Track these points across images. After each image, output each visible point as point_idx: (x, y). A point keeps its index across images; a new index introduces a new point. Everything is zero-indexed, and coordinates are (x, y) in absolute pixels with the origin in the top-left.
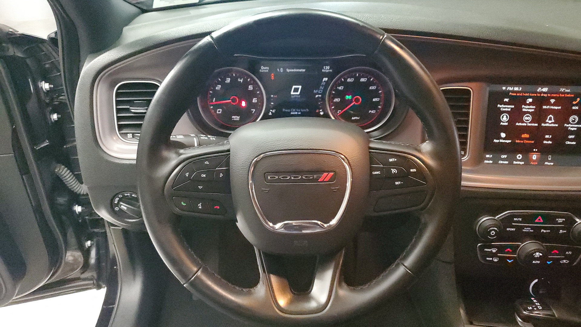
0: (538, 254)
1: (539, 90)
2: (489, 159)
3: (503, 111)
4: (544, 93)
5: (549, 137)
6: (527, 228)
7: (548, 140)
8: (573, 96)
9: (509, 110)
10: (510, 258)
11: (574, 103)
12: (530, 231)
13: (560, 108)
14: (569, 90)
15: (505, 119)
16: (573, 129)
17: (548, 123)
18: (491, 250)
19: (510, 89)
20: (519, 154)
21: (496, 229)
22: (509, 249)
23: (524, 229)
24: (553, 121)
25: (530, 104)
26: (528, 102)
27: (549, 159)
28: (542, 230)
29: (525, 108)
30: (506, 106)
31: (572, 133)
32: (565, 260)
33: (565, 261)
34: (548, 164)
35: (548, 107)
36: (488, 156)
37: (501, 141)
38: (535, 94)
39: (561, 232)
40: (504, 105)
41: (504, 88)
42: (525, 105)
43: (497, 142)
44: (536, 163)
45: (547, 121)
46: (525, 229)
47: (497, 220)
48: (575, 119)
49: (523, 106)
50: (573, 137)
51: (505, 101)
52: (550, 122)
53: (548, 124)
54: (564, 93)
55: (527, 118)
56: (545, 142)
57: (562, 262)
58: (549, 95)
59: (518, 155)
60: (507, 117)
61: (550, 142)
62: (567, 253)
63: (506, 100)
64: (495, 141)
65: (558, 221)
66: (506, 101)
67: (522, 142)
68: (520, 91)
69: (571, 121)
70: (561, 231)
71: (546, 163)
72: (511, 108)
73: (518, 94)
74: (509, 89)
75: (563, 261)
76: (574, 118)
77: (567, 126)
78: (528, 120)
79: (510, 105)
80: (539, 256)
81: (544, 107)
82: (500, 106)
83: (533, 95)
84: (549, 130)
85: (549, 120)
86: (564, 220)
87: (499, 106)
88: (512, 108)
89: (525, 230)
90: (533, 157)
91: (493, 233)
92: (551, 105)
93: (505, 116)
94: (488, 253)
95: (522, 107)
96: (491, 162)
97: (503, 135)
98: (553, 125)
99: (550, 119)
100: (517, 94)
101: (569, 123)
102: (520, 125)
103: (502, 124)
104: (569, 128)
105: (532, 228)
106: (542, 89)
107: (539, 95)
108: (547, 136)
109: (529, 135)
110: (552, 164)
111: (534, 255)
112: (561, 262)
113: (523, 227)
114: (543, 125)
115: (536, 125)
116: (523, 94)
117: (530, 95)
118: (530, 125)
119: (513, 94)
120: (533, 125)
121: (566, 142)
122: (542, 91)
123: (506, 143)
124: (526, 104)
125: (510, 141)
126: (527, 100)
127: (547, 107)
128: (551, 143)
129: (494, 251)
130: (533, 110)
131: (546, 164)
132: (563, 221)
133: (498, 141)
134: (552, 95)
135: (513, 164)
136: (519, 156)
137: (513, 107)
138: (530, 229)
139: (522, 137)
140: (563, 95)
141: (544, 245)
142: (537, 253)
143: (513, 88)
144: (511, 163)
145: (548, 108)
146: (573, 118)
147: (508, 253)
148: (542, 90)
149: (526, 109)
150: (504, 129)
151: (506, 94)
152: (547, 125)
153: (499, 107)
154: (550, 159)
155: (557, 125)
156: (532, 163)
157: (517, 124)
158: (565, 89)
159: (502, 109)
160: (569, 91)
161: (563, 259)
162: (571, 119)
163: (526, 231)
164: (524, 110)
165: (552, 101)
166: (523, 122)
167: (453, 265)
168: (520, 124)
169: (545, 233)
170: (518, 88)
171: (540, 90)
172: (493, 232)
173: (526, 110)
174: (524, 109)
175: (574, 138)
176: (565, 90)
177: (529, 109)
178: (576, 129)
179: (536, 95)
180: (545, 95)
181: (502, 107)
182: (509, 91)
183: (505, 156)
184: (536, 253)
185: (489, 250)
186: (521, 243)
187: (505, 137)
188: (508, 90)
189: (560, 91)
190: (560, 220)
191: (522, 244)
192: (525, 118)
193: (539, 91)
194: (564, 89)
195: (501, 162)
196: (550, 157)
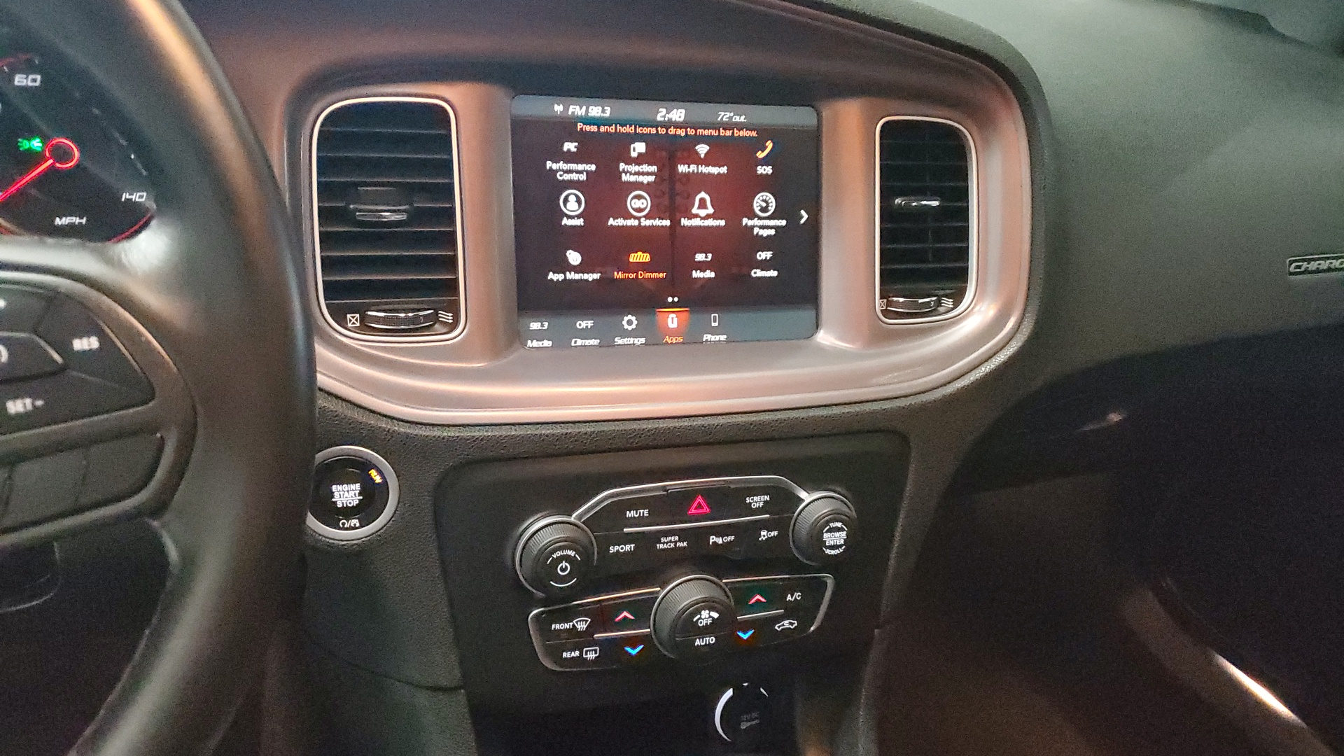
0: (706, 617)
1: (662, 115)
2: (539, 336)
3: (564, 180)
4: (677, 125)
5: (706, 257)
6: (669, 538)
7: (702, 266)
8: (754, 134)
9: (583, 177)
10: (633, 641)
11: (761, 155)
12: (678, 544)
13: (724, 170)
14: (744, 117)
15: (572, 207)
16: (765, 233)
17: (696, 216)
18: (571, 624)
19: (576, 110)
20: (629, 313)
21: (572, 553)
22: (625, 614)
23: (660, 542)
24: (711, 210)
25: (640, 160)
26: (634, 154)
27: (713, 324)
28: (713, 539)
29: (628, 171)
30: (573, 166)
31: (765, 243)
32: (788, 621)
33: (786, 624)
34: (713, 339)
35: (693, 168)
36: (535, 326)
37: (572, 276)
38: (652, 127)
39: (764, 536)
40: (566, 162)
41: (559, 108)
42: (627, 164)
43: (558, 280)
44: (680, 339)
45: (695, 211)
46: (662, 540)
47: (575, 525)
48: (768, 206)
49: (622, 166)
50: (768, 255)
51: (565, 149)
52: (703, 213)
53: (699, 219)
54: (728, 126)
55: (639, 203)
56: (697, 274)
57: (779, 627)
58: (691, 132)
59: (626, 319)
60: (579, 201)
61: (710, 274)
62: (789, 598)
63: (570, 146)
64: (552, 276)
65: (750, 503)
66: (569, 150)
67: (633, 276)
68: (606, 119)
69: (759, 208)
70: (764, 533)
71: (707, 337)
72: (588, 172)
73: (603, 129)
74: (573, 113)
75: (783, 625)
76: (766, 199)
77: (750, 223)
78: (640, 210)
79: (582, 163)
80: (710, 621)
81: (682, 168)
82: (555, 166)
83: (646, 130)
84: (703, 238)
85: (699, 207)
86: (767, 498)
87: (549, 164)
88: (591, 171)
89: (664, 543)
90: (670, 320)
91: (563, 570)
92: (699, 161)
93: (572, 199)
94: (564, 635)
95: (618, 167)
96: (547, 343)
97: (574, 258)
98: (710, 222)
99: (702, 205)
100: (599, 128)
101: (752, 215)
102: (621, 224)
103: (565, 221)
104: (756, 230)
105: (682, 534)
106: (668, 112)
107: (662, 131)
108: (700, 257)
109: (648, 255)
110: (723, 338)
111: (695, 620)
112: (776, 628)
113: (657, 536)
114: (685, 222)
115: (667, 223)
116: (616, 129)
117: (638, 130)
118: (648, 223)
119: (588, 128)
120: (657, 222)
121: (753, 272)
122: (670, 120)
123: (587, 280)
124: (630, 161)
125: (596, 276)
126: (632, 146)
127: (689, 167)
128: (712, 275)
129: (582, 626)
130: (651, 179)
131: (707, 341)
132: (766, 502)
133: (560, 277)
134: (700, 131)
135: (613, 345)
136: (630, 321)
137: (593, 167)
138: (677, 538)
139: (631, 260)
140: (729, 133)
141: (726, 583)
142: (703, 612)
143: (584, 108)
144: (607, 344)
145: (693, 171)
146: (764, 201)
147: (625, 624)
148: (670, 116)
149: (631, 174)
150: (575, 238)
151: (568, 128)
152: (696, 222)
153: (551, 168)
154: (716, 324)
155: (722, 223)
156: (668, 339)
157: (611, 222)
158: (732, 114)
159: (561, 176)
160: (742, 119)
161: (779, 619)
162: (757, 202)
163: (665, 546)
164: (625, 178)
165: (702, 149)
166: (628, 216)
167: (462, 696)
168: (620, 222)
169: (721, 545)
170: (600, 108)
171: (664, 117)
172: (564, 564)
173: (633, 179)
174: (626, 174)
175: (771, 258)
176: (731, 118)
177: (638, 173)
178: (772, 232)
179: (653, 131)
180: (679, 132)
181: (560, 170)
182: (575, 120)
183: (590, 323)
184: (700, 613)
185: (567, 626)
186: (659, 589)
187: (578, 265)
188: (570, 113)
189: (719, 119)
190: (758, 501)
191: (663, 588)
192: (633, 203)
193: (663, 119)
194: (728, 114)
195: (579, 342)
196: (715, 317)
